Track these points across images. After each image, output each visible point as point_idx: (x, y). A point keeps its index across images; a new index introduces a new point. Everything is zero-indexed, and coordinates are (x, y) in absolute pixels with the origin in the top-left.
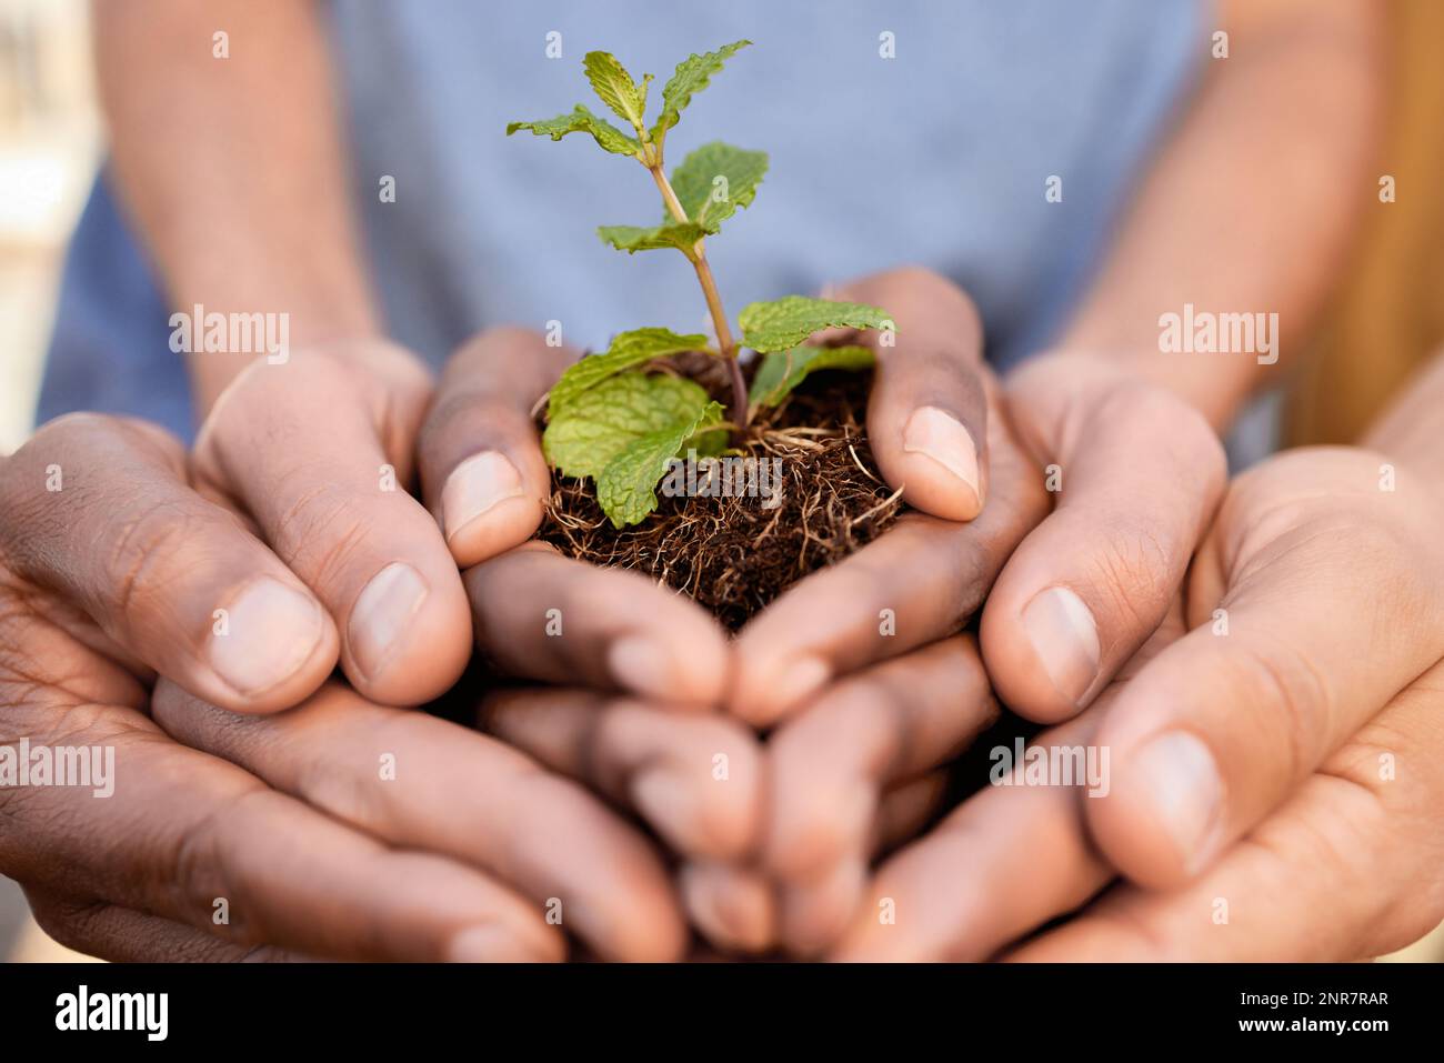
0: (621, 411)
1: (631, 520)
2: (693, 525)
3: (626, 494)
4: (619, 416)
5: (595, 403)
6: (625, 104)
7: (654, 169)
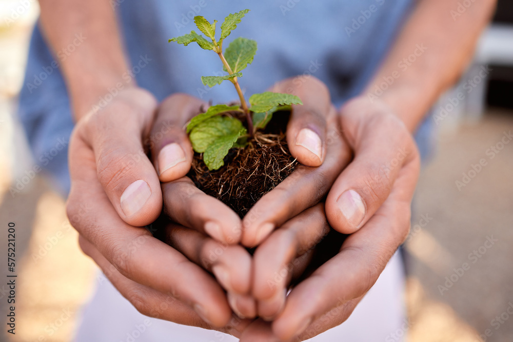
0: (214, 129)
1: (214, 168)
2: (232, 170)
3: (213, 159)
4: (212, 131)
5: (205, 126)
6: (208, 32)
7: (219, 54)
